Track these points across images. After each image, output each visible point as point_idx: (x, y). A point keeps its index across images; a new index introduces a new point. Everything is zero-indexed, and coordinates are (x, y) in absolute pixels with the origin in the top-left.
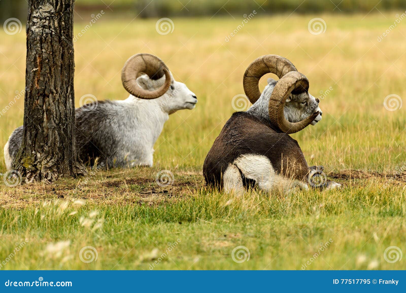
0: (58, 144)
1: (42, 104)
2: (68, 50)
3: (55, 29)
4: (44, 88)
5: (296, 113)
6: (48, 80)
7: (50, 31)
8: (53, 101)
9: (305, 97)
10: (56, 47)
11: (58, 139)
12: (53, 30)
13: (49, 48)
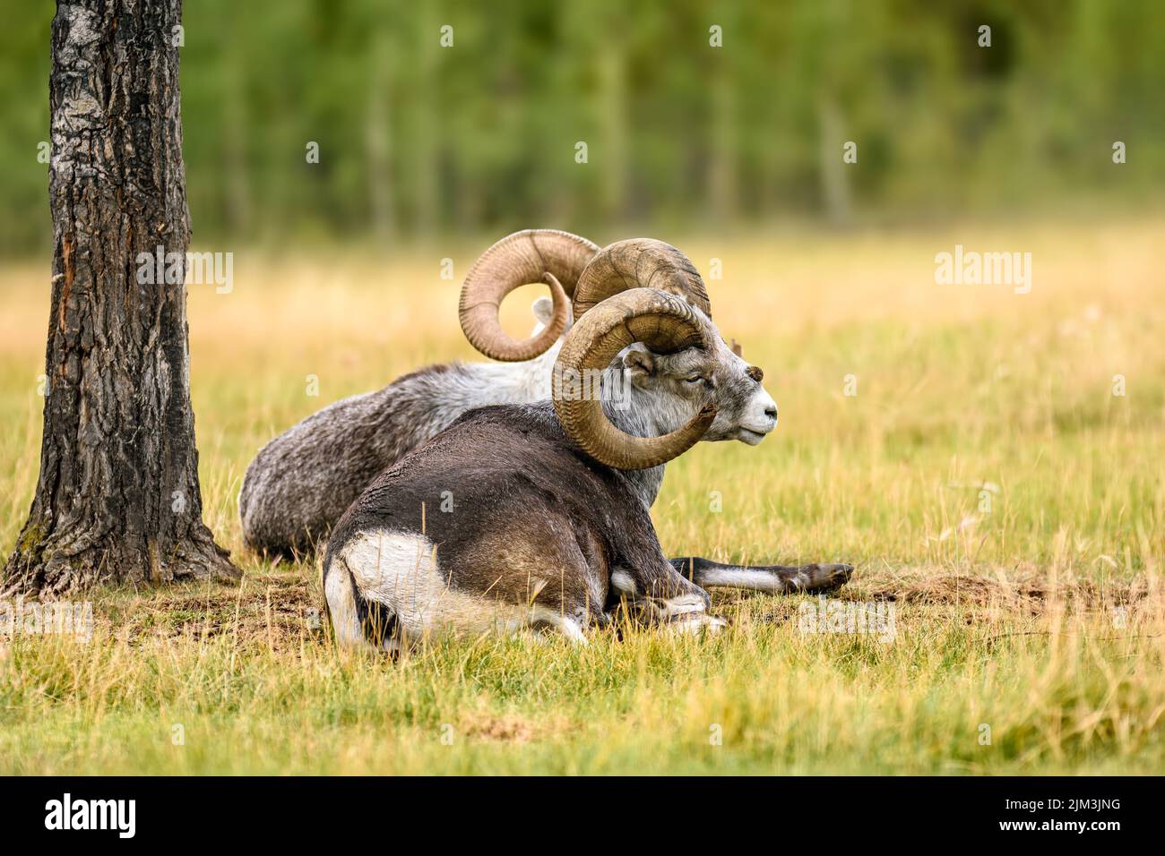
0: (107, 491)
1: (75, 376)
2: (148, 224)
3: (106, 163)
4: (77, 330)
5: (678, 410)
6: (87, 309)
7: (95, 170)
8: (99, 369)
9: (692, 363)
10: (107, 217)
11: (107, 476)
12: (101, 168)
13: (91, 219)
